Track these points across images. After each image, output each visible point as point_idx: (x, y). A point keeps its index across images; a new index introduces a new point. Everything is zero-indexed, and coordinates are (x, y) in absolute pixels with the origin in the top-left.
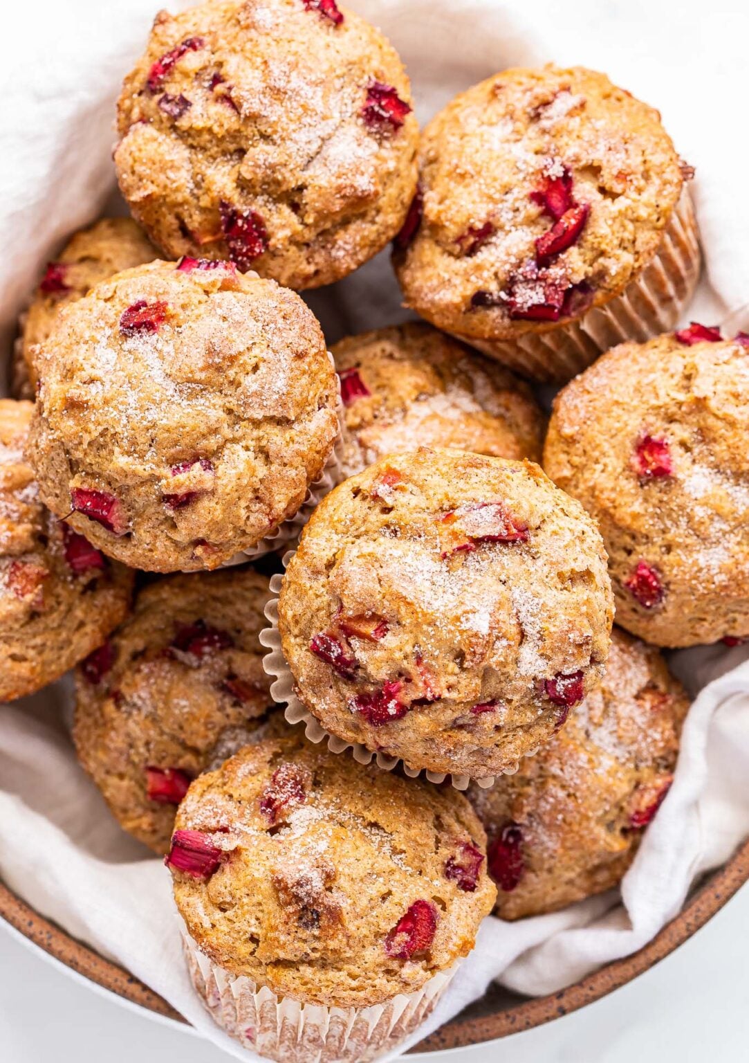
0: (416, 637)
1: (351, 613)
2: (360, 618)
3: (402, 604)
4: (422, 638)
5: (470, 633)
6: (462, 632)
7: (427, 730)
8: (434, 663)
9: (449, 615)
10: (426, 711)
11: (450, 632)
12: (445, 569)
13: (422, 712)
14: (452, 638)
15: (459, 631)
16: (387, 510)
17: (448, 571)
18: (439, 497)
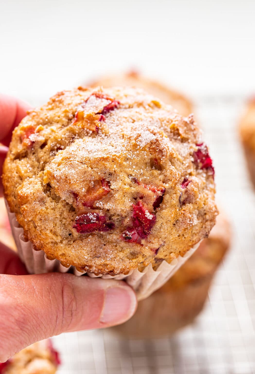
0: (125, 172)
1: (84, 190)
2: (89, 190)
3: (103, 162)
4: (129, 170)
5: (148, 146)
6: (144, 149)
7: (173, 216)
8: (145, 177)
9: (129, 148)
10: (164, 206)
11: (138, 155)
12: (103, 136)
13: (162, 209)
14: (141, 158)
15: (142, 150)
16: (43, 145)
17: (106, 136)
18: (63, 115)
